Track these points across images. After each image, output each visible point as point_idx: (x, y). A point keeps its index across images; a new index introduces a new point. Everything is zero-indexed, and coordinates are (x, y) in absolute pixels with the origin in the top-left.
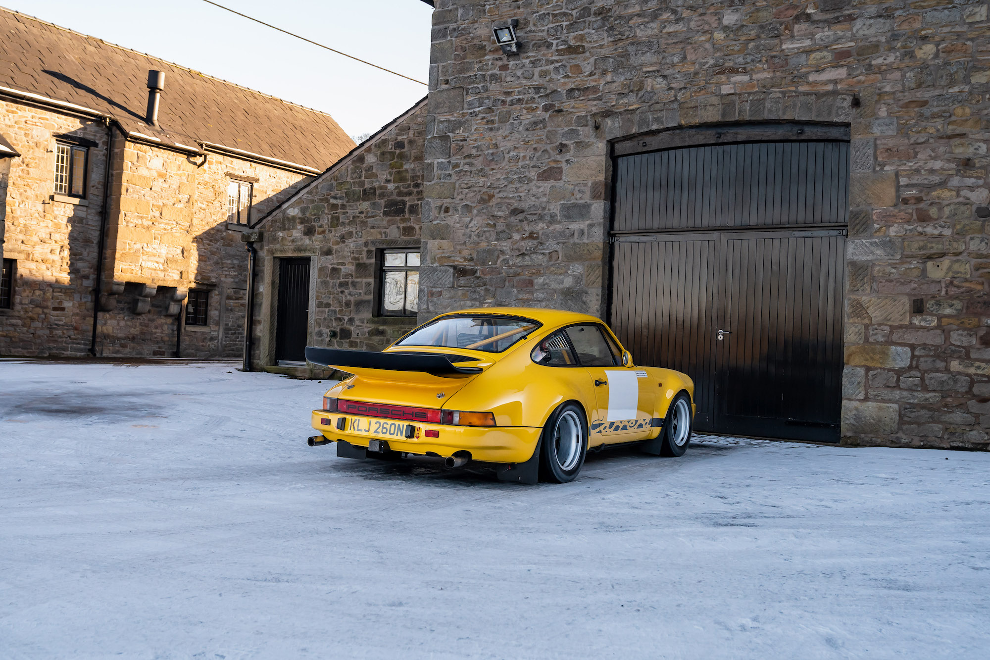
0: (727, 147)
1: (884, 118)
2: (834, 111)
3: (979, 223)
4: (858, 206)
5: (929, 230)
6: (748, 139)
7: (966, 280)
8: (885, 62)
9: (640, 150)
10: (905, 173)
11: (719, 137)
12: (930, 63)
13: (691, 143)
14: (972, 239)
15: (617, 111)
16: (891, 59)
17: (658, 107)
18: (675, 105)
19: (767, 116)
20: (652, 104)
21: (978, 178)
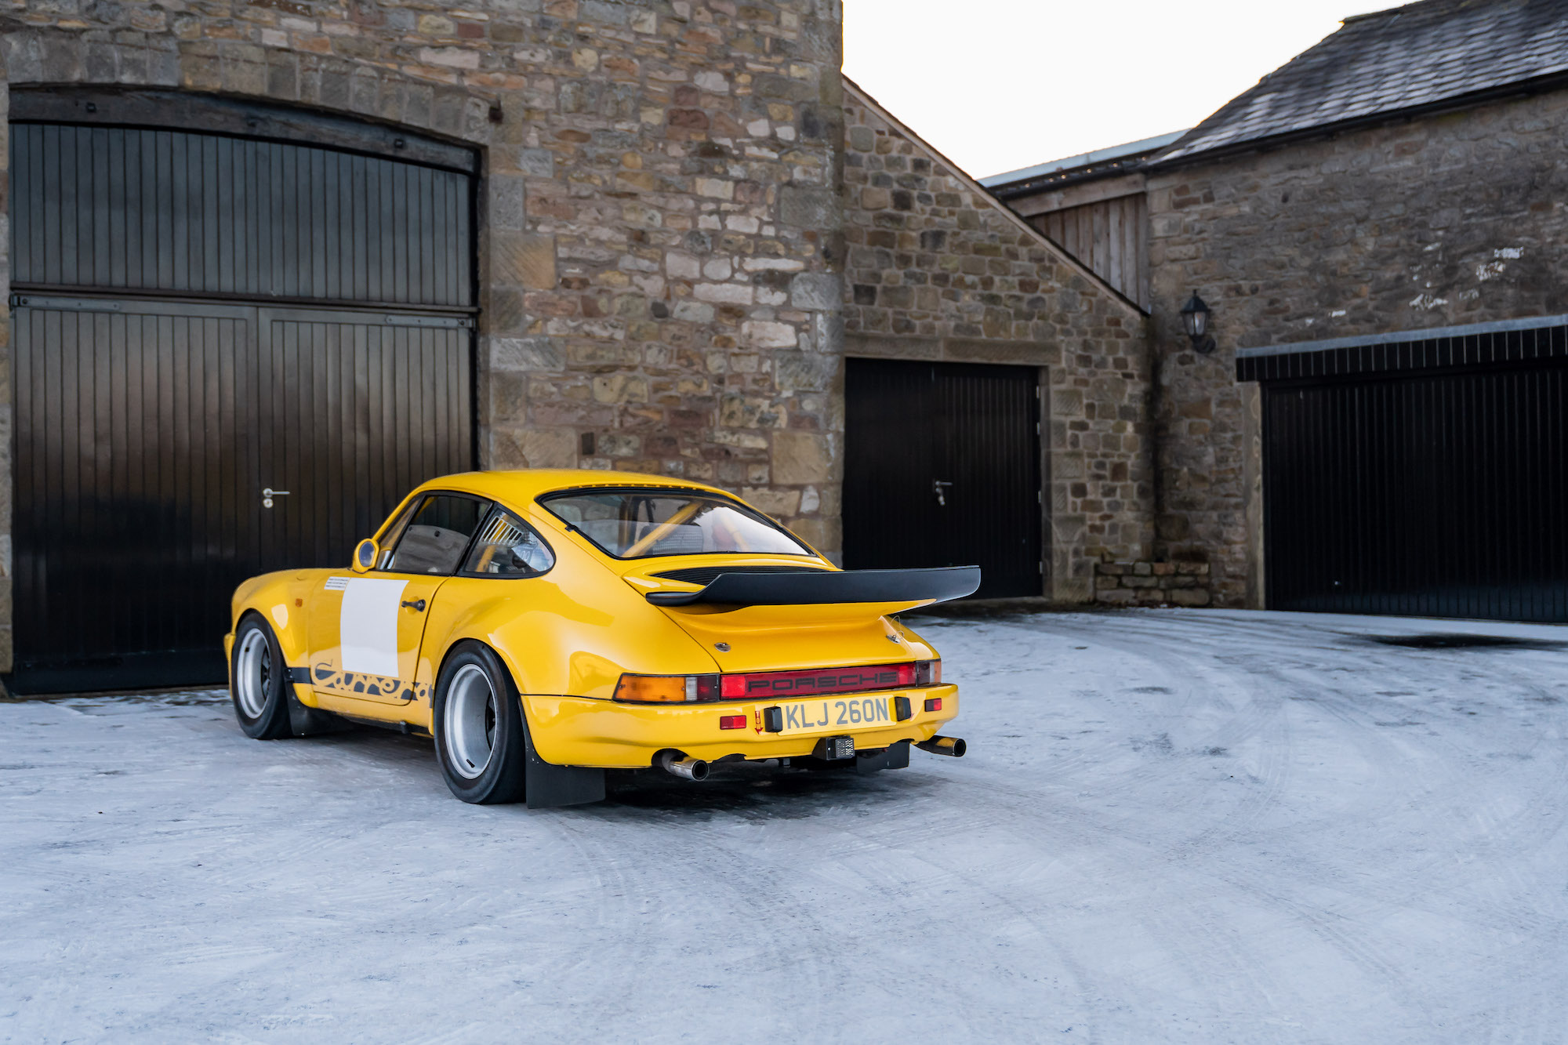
0: (263, 146)
1: (534, 148)
2: (463, 122)
3: (655, 325)
4: (503, 283)
5: (597, 330)
6: (309, 139)
7: (644, 407)
8: (532, 59)
9: (79, 117)
10: (564, 240)
11: (253, 125)
12: (592, 78)
13: (196, 125)
14: (649, 347)
15: (30, 23)
16: (540, 58)
17: (131, 37)
18: (171, 44)
19: (352, 105)
20: (118, 30)
21: (652, 260)
